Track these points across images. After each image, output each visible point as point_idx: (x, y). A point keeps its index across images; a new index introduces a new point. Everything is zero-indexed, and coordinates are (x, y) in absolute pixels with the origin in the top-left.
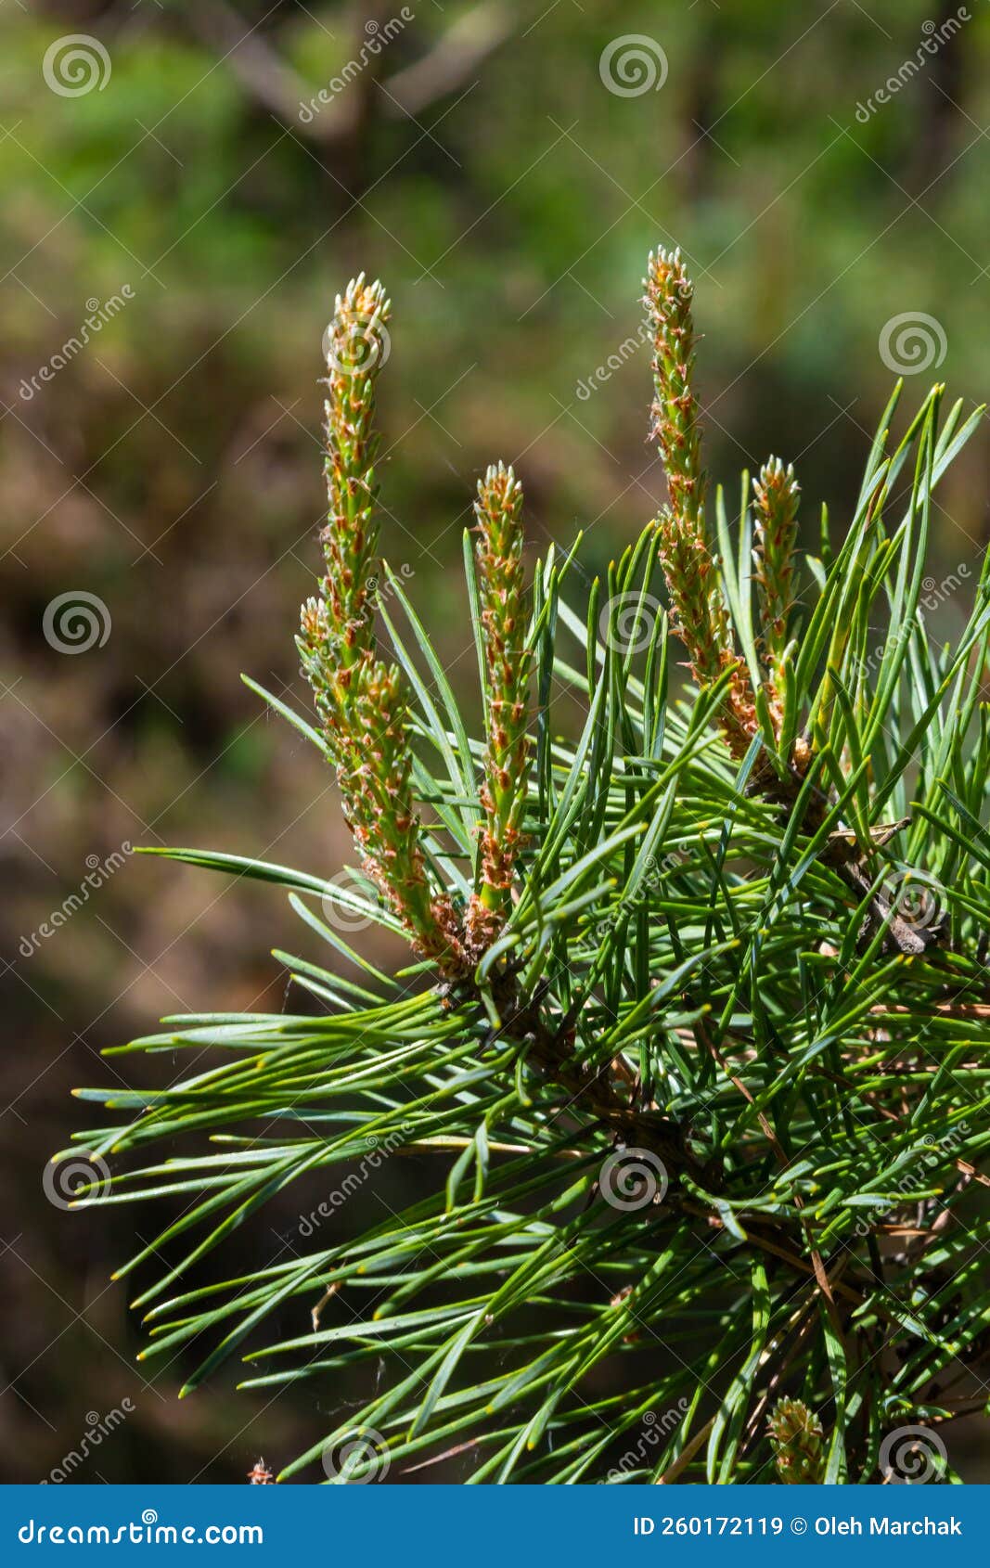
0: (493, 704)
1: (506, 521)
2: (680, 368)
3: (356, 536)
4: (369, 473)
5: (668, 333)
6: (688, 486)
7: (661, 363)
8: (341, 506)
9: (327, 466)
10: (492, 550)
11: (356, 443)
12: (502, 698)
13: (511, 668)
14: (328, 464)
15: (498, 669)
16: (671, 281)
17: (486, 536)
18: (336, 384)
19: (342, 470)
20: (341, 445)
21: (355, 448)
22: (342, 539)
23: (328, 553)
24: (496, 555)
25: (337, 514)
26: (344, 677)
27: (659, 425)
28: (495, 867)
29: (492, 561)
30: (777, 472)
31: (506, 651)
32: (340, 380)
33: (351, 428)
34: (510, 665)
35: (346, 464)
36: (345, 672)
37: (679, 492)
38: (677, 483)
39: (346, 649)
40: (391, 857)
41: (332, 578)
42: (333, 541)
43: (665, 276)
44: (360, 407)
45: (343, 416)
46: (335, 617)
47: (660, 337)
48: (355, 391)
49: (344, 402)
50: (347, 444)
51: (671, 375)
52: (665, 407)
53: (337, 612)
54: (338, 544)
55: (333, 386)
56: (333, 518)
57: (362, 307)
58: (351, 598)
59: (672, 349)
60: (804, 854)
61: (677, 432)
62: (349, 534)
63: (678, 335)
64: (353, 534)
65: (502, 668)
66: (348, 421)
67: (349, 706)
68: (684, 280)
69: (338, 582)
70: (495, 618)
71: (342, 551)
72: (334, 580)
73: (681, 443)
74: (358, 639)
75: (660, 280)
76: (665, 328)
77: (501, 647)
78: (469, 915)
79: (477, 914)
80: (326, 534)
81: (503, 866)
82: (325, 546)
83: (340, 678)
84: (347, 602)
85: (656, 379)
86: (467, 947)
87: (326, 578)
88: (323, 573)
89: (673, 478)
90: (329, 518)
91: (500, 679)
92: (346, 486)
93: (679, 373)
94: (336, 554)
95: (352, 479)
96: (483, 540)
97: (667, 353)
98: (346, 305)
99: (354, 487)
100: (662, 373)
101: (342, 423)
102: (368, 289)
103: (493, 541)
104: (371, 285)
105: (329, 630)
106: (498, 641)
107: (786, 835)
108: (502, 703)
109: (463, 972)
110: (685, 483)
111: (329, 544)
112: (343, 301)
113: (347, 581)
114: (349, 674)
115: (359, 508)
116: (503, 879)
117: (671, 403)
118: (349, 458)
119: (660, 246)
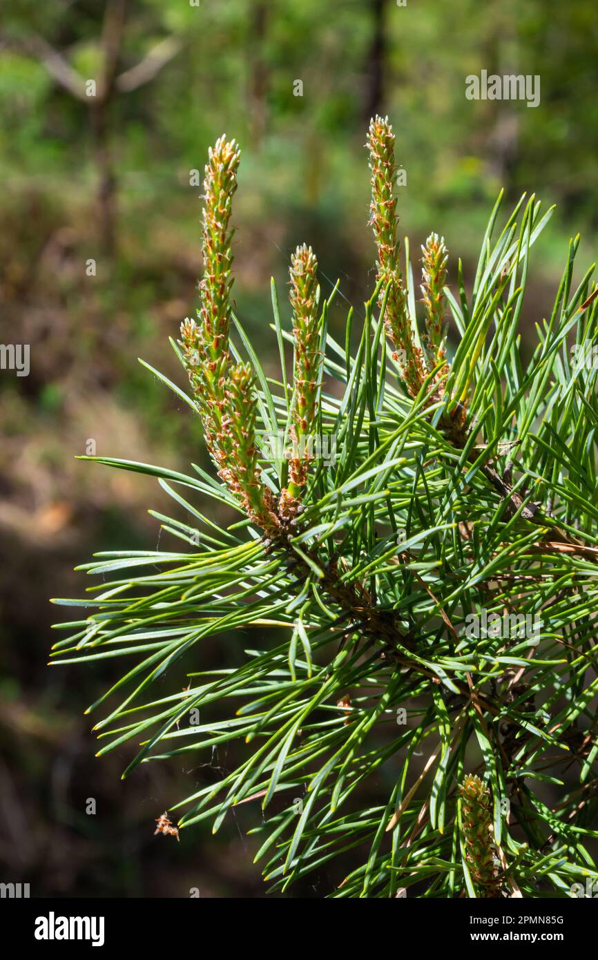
0: (298, 382)
1: (309, 278)
2: (388, 184)
3: (221, 286)
4: (228, 251)
5: (381, 165)
6: (391, 251)
7: (377, 182)
8: (212, 269)
9: (204, 246)
10: (300, 295)
11: (221, 233)
12: (304, 379)
13: (309, 361)
14: (205, 244)
15: (302, 362)
16: (384, 135)
17: (296, 287)
18: (211, 199)
19: (212, 248)
20: (212, 234)
21: (220, 236)
22: (213, 287)
23: (203, 295)
24: (303, 298)
25: (210, 273)
26: (212, 366)
27: (375, 216)
28: (297, 474)
29: (300, 301)
30: (435, 242)
31: (307, 352)
32: (213, 197)
33: (219, 224)
34: (309, 360)
35: (216, 245)
36: (213, 364)
37: (385, 254)
38: (385, 249)
39: (213, 350)
40: (243, 471)
41: (206, 310)
42: (207, 289)
43: (381, 132)
44: (224, 212)
45: (214, 217)
46: (207, 332)
47: (376, 166)
48: (221, 203)
49: (215, 210)
50: (217, 233)
51: (383, 188)
52: (378, 206)
53: (209, 329)
54: (210, 291)
55: (208, 200)
56: (207, 276)
57: (225, 154)
58: (217, 322)
59: (384, 174)
60: (473, 466)
61: (385, 220)
62: (217, 285)
63: (387, 166)
64: (219, 285)
65: (304, 361)
66: (217, 221)
67: (215, 383)
68: (391, 134)
69: (210, 313)
70: (301, 333)
71: (212, 295)
72: (207, 311)
73: (387, 226)
74: (220, 344)
75: (378, 134)
76: (380, 162)
77: (304, 350)
78: (282, 501)
79: (286, 499)
80: (202, 284)
81: (302, 473)
82: (202, 292)
83: (209, 367)
84: (215, 323)
85: (374, 190)
86: (280, 518)
87: (202, 310)
88: (200, 307)
89: (382, 246)
90: (205, 276)
91: (302, 368)
92: (215, 258)
93: (387, 187)
94: (208, 296)
95: (219, 254)
96: (294, 288)
97: (381, 176)
98: (215, 153)
99: (220, 257)
100: (377, 187)
101: (213, 221)
102: (228, 144)
103: (300, 289)
104: (230, 142)
105: (203, 340)
106: (302, 346)
107: (463, 454)
108: (304, 381)
109: (278, 533)
110: (389, 249)
111: (204, 291)
112: (214, 151)
113: (215, 312)
114: (215, 365)
115: (222, 270)
116: (302, 480)
117: (382, 204)
118: (218, 242)
119: (377, 115)
